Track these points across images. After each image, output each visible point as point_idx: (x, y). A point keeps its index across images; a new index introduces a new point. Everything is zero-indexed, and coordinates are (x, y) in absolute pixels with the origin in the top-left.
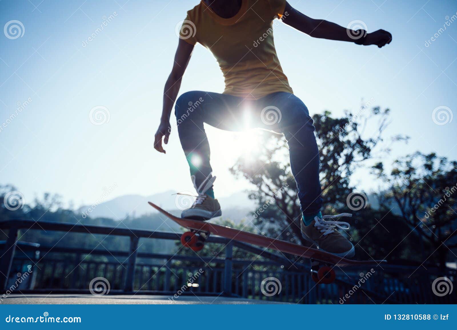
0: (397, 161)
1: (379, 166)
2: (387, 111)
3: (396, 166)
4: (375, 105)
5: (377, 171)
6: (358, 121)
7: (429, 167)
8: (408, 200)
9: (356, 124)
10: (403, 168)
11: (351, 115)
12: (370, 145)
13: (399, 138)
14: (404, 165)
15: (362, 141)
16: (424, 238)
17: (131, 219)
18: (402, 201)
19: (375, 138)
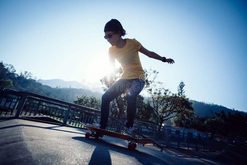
0: (156, 90)
1: (151, 90)
2: (158, 72)
3: (156, 91)
4: (155, 70)
5: (149, 91)
6: (148, 74)
7: (165, 94)
8: (157, 103)
9: (147, 75)
10: (158, 92)
11: (146, 71)
12: (150, 83)
13: (159, 83)
14: (158, 91)
15: (148, 81)
16: (158, 116)
17: (58, 88)
18: (155, 103)
19: (152, 81)
